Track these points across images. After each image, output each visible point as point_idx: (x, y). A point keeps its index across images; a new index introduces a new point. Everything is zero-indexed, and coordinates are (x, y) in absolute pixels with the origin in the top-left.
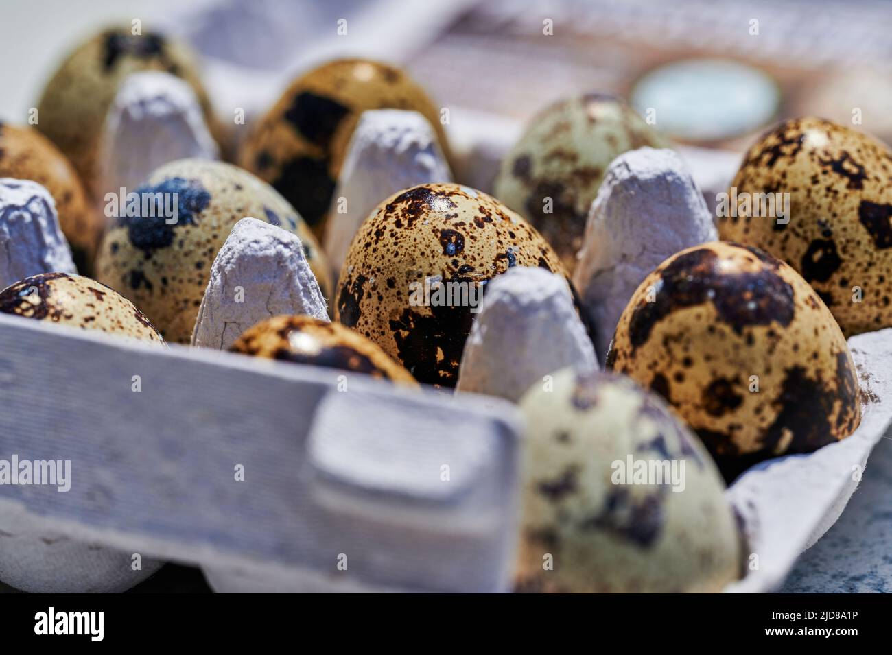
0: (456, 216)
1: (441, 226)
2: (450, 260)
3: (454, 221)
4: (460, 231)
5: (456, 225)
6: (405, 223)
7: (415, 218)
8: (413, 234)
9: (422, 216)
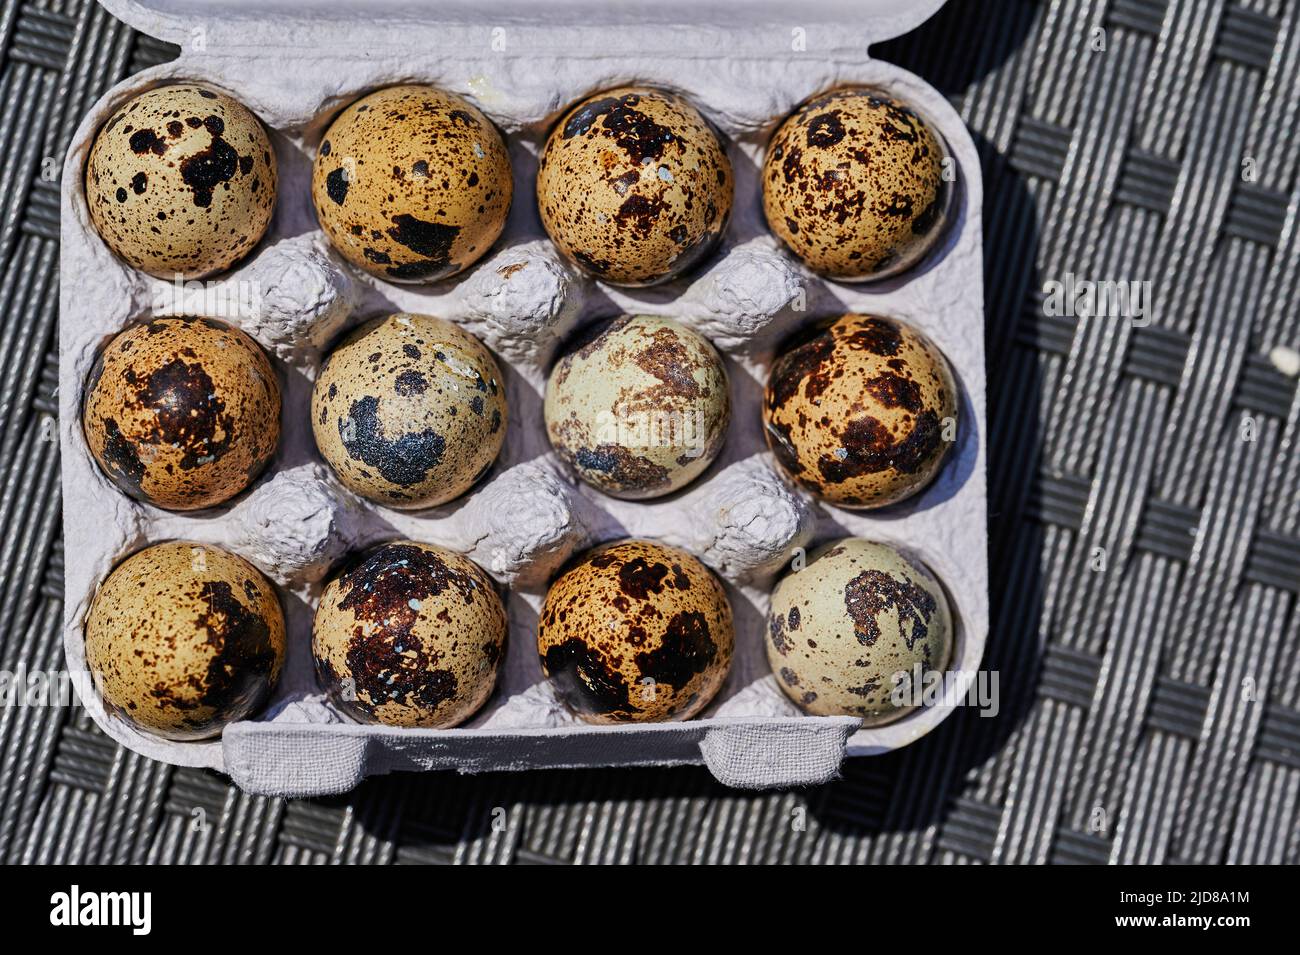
0: (675, 214)
1: (668, 229)
2: (680, 245)
3: (676, 219)
4: (682, 223)
5: (678, 222)
6: (641, 236)
7: (649, 231)
8: (650, 243)
9: (653, 228)
